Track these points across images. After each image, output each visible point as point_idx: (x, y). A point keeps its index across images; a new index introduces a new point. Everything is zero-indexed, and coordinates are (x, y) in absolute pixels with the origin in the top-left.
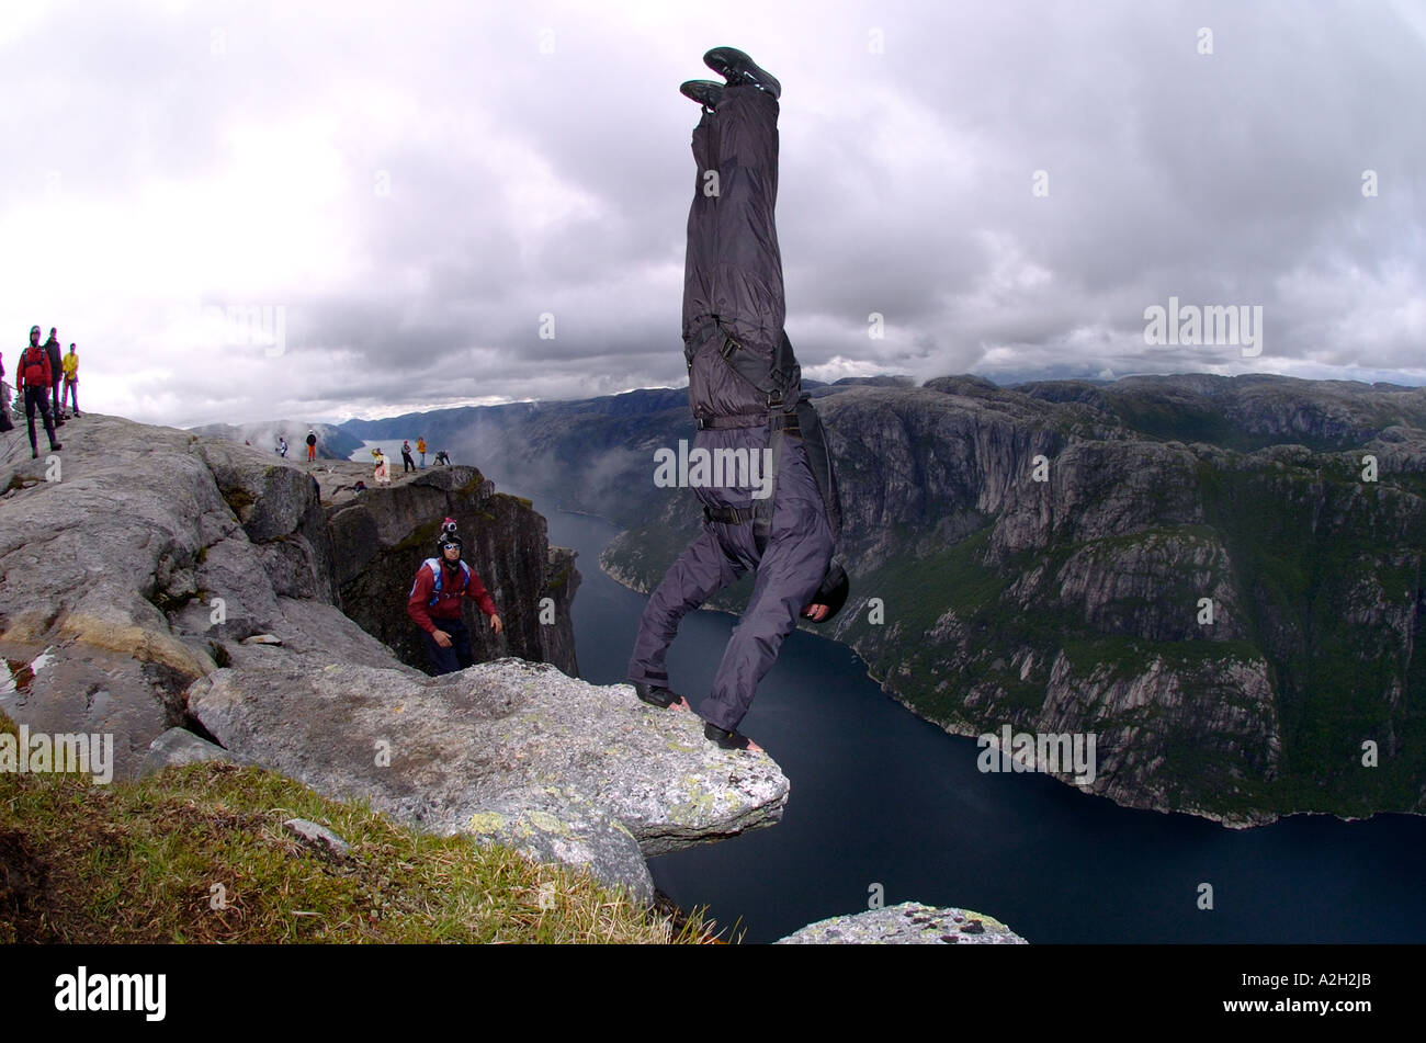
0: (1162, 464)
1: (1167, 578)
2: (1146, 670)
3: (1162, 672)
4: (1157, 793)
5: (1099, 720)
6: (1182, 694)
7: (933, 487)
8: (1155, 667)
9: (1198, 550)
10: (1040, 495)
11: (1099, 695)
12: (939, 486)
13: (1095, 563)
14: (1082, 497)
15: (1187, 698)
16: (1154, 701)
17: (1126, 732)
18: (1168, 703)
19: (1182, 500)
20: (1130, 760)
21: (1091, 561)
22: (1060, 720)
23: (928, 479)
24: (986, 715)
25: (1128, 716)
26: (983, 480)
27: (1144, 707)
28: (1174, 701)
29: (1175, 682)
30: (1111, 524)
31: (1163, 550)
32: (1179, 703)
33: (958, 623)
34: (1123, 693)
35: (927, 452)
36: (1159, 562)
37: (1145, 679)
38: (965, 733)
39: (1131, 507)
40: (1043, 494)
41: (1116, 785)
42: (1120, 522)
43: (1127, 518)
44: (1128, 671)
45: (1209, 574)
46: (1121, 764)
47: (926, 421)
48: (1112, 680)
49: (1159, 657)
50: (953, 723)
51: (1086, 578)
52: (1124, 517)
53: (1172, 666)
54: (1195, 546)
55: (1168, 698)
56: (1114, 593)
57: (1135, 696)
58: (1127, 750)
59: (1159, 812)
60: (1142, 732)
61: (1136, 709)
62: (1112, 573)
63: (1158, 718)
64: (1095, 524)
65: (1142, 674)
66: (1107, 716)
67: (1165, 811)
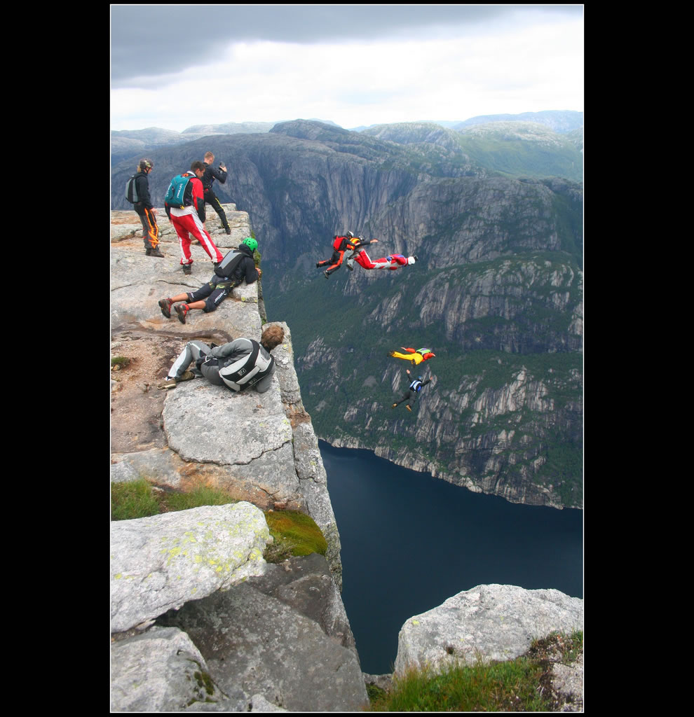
0: (514, 198)
1: (524, 298)
2: (515, 380)
3: (528, 382)
4: (546, 490)
5: (474, 425)
6: (552, 400)
7: (290, 227)
8: (521, 377)
9: (555, 273)
10: (394, 229)
11: (471, 403)
12: (295, 224)
13: (451, 287)
14: (434, 230)
15: (559, 405)
16: (525, 407)
17: (503, 436)
18: (540, 408)
19: (535, 230)
20: (512, 461)
21: (447, 286)
22: (436, 427)
23: (285, 220)
24: (367, 428)
25: (503, 421)
26: (337, 218)
27: (516, 412)
28: (545, 406)
29: (544, 389)
30: (464, 252)
31: (519, 275)
32: (552, 408)
33: (327, 348)
34: (492, 401)
35: (282, 195)
36: (515, 285)
37: (512, 388)
38: (350, 446)
39: (483, 238)
40: (396, 228)
41: (502, 484)
42: (473, 251)
43: (479, 247)
44: (496, 382)
45: (568, 295)
46: (504, 464)
47: (279, 166)
48: (480, 390)
49: (524, 368)
50: (338, 437)
51: (444, 301)
52: (476, 246)
53: (537, 375)
54: (551, 270)
55: (539, 404)
56: (472, 314)
57: (507, 402)
58: (507, 451)
59: (553, 508)
60: (518, 435)
61: (508, 414)
62: (468, 296)
63: (532, 422)
64: (448, 253)
65: (509, 383)
66: (481, 421)
67: (559, 507)
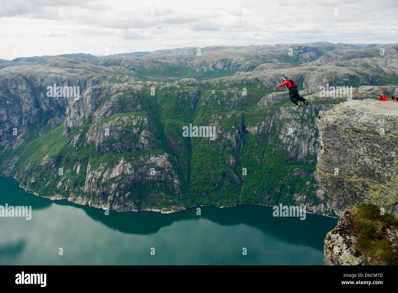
0: (124, 91)
1: (122, 131)
2: (118, 163)
3: (124, 163)
4: (131, 205)
5: (103, 183)
6: (133, 169)
7: (44, 107)
8: (122, 162)
9: (135, 120)
10: (80, 107)
11: (102, 174)
12: (47, 106)
13: (97, 129)
14: (94, 106)
15: (136, 171)
16: (123, 174)
17: (113, 185)
18: (129, 173)
19: (131, 104)
20: (117, 195)
21: (96, 129)
22: (90, 185)
23: (41, 105)
24: (65, 190)
25: (113, 180)
27: (119, 176)
28: (130, 172)
29: (130, 166)
30: (105, 115)
31: (121, 122)
32: (133, 173)
33: (51, 159)
34: (111, 172)
35: (40, 94)
36: (119, 126)
37: (118, 166)
39: (112, 108)
40: (81, 106)
42: (108, 114)
43: (110, 112)
44: (112, 165)
45: (138, 128)
46: (115, 197)
48: (106, 168)
49: (123, 158)
50: (53, 196)
51: (95, 135)
52: (109, 112)
53: (128, 161)
54: (133, 119)
55: (128, 172)
56: (104, 139)
57: (116, 172)
58: (115, 191)
59: (134, 211)
60: (119, 185)
61: (116, 177)
62: (103, 132)
63: (125, 179)
64: (99, 115)
65: (117, 165)
66: (105, 181)
67: (136, 211)
